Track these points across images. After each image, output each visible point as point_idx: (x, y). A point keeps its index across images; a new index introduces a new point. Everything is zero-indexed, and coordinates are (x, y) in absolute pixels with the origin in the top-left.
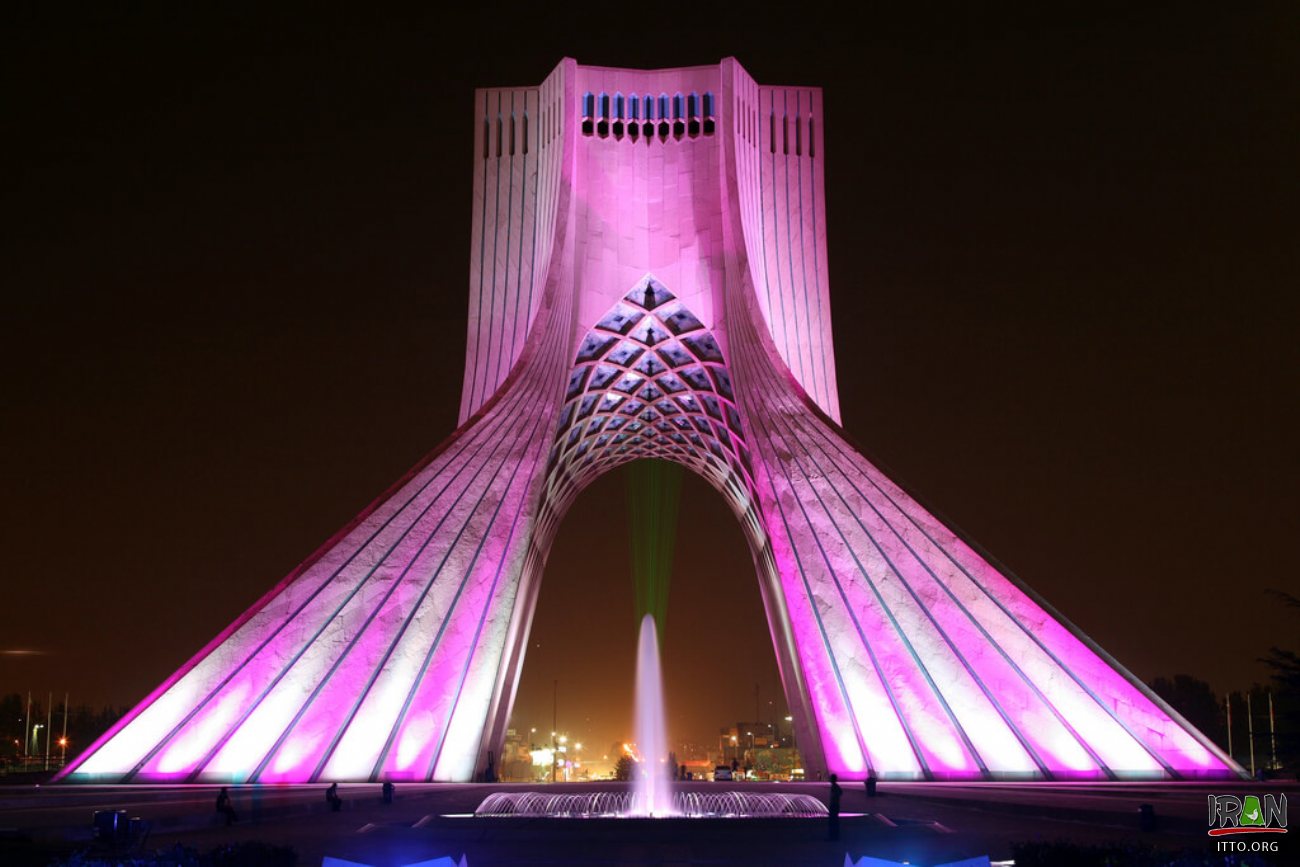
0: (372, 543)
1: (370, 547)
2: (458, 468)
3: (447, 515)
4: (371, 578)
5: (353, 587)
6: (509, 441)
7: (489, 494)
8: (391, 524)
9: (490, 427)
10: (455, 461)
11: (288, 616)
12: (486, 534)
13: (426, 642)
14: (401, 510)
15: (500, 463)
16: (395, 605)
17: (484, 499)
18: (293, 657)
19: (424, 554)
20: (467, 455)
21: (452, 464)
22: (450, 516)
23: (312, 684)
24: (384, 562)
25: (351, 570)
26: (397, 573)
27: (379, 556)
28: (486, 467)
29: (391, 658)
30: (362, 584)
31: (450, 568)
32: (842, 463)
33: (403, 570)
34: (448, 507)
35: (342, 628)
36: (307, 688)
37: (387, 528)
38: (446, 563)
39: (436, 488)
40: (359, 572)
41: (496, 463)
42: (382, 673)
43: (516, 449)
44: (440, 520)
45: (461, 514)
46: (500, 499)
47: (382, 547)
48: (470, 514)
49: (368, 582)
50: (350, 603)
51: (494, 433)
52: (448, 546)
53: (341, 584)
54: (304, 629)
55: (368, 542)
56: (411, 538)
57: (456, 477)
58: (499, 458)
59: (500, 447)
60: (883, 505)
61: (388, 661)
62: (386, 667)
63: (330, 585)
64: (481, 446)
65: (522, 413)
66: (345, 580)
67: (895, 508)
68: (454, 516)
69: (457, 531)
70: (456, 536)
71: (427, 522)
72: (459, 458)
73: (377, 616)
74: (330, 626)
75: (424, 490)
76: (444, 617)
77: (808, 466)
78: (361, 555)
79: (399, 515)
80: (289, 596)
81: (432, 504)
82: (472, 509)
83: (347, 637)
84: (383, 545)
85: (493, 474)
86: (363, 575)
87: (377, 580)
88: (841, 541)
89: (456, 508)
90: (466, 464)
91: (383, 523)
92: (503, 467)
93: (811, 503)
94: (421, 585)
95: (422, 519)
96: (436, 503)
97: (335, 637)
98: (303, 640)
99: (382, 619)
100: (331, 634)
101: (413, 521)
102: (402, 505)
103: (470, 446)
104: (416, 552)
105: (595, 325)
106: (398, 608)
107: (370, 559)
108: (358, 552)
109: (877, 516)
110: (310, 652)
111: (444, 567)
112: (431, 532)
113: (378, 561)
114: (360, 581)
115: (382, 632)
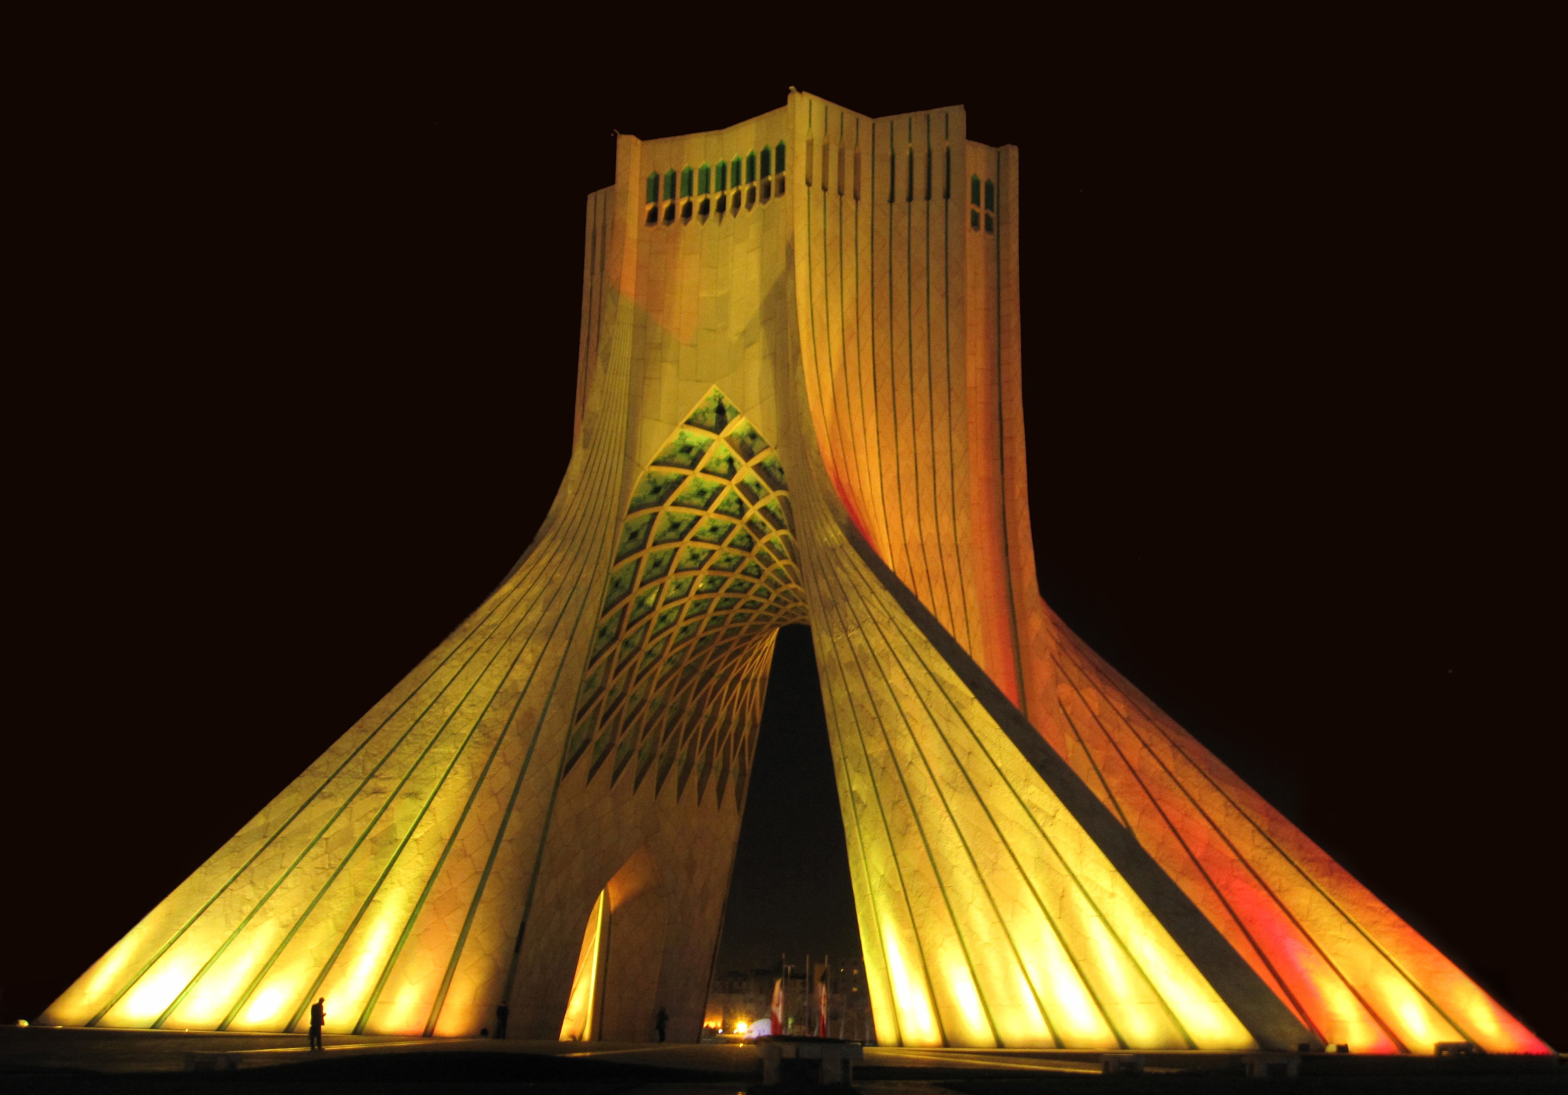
0: (363, 751)
1: (360, 756)
2: (467, 656)
3: (454, 713)
4: (361, 793)
5: (340, 803)
6: (533, 617)
7: (507, 684)
8: (386, 727)
9: (508, 601)
10: (464, 647)
11: (267, 840)
12: (504, 733)
13: (425, 867)
14: (397, 710)
15: (521, 645)
16: (390, 823)
17: (501, 690)
18: (271, 887)
19: (426, 762)
20: (478, 639)
21: (459, 651)
22: (457, 714)
23: (291, 918)
24: (377, 774)
25: (337, 784)
26: (393, 786)
27: (370, 766)
28: (505, 651)
29: (382, 887)
30: (351, 800)
31: (456, 777)
32: (874, 607)
33: (399, 781)
34: (456, 704)
35: (326, 853)
36: (285, 923)
37: (380, 734)
38: (452, 771)
39: (440, 682)
40: (346, 786)
41: (516, 646)
42: (372, 904)
43: (542, 626)
44: (445, 719)
45: (470, 711)
46: (521, 690)
47: (375, 756)
48: (482, 709)
49: (357, 797)
50: (336, 824)
51: (512, 610)
52: (455, 752)
53: (326, 801)
54: (283, 854)
55: (358, 750)
56: (408, 744)
57: (464, 666)
58: (520, 639)
59: (522, 625)
60: (908, 660)
61: (379, 891)
62: (376, 898)
63: (313, 802)
64: (497, 626)
65: (551, 581)
66: (331, 795)
67: (919, 664)
68: (462, 714)
69: (466, 731)
70: (465, 738)
71: (430, 723)
72: (469, 643)
73: (367, 838)
74: (312, 850)
75: (425, 685)
76: (448, 837)
77: (846, 616)
78: (350, 766)
79: (395, 717)
80: (267, 817)
81: (435, 701)
82: (486, 703)
83: (333, 863)
84: (375, 752)
85: (513, 659)
86: (352, 790)
87: (368, 795)
88: (874, 715)
89: (465, 703)
90: (478, 650)
91: (376, 727)
92: (526, 650)
93: (849, 665)
94: (421, 799)
95: (422, 719)
96: (441, 699)
97: (318, 863)
98: (282, 868)
99: (374, 841)
100: (314, 859)
101: (412, 723)
102: (398, 705)
103: (482, 627)
104: (415, 760)
105: (651, 462)
106: (392, 828)
107: (360, 771)
108: (347, 762)
109: (904, 677)
110: (289, 882)
111: (449, 776)
112: (434, 736)
113: (370, 772)
114: (348, 797)
115: (373, 856)
